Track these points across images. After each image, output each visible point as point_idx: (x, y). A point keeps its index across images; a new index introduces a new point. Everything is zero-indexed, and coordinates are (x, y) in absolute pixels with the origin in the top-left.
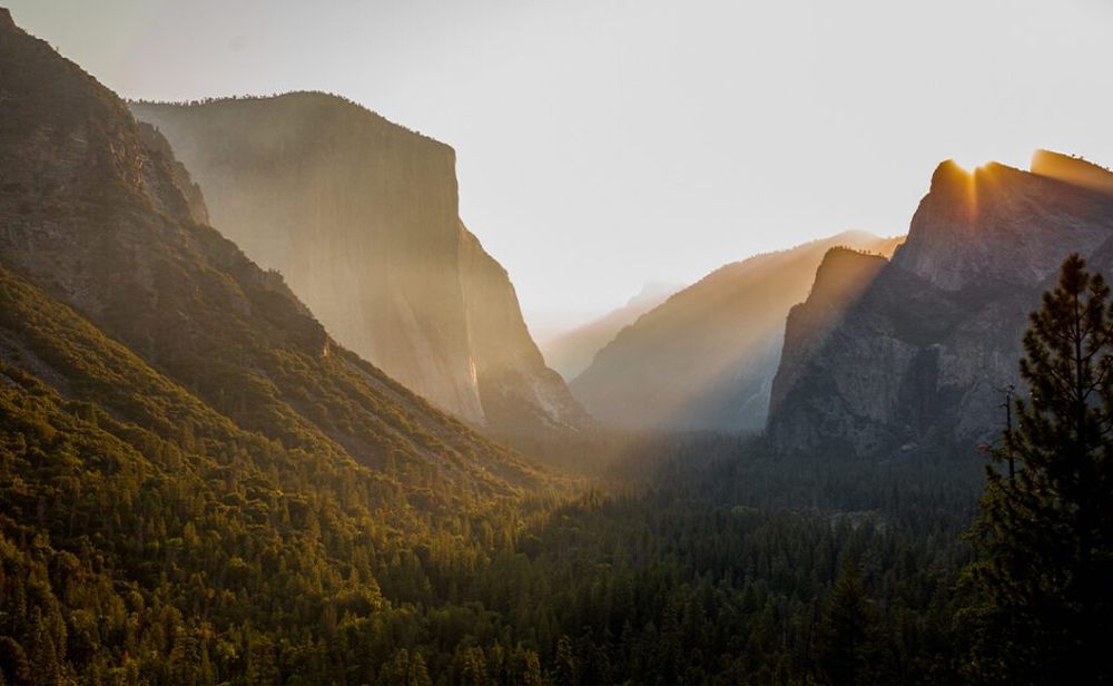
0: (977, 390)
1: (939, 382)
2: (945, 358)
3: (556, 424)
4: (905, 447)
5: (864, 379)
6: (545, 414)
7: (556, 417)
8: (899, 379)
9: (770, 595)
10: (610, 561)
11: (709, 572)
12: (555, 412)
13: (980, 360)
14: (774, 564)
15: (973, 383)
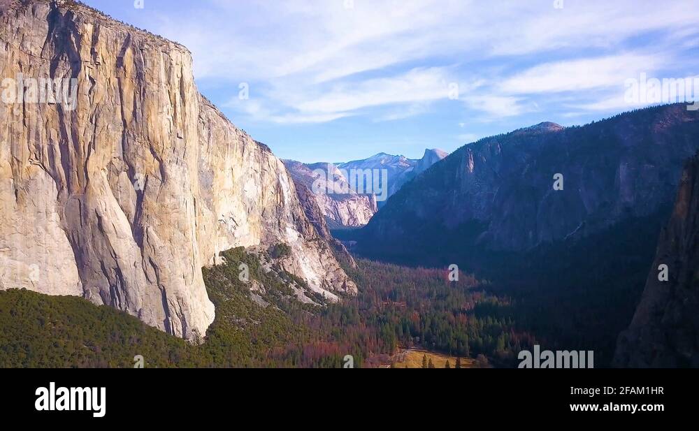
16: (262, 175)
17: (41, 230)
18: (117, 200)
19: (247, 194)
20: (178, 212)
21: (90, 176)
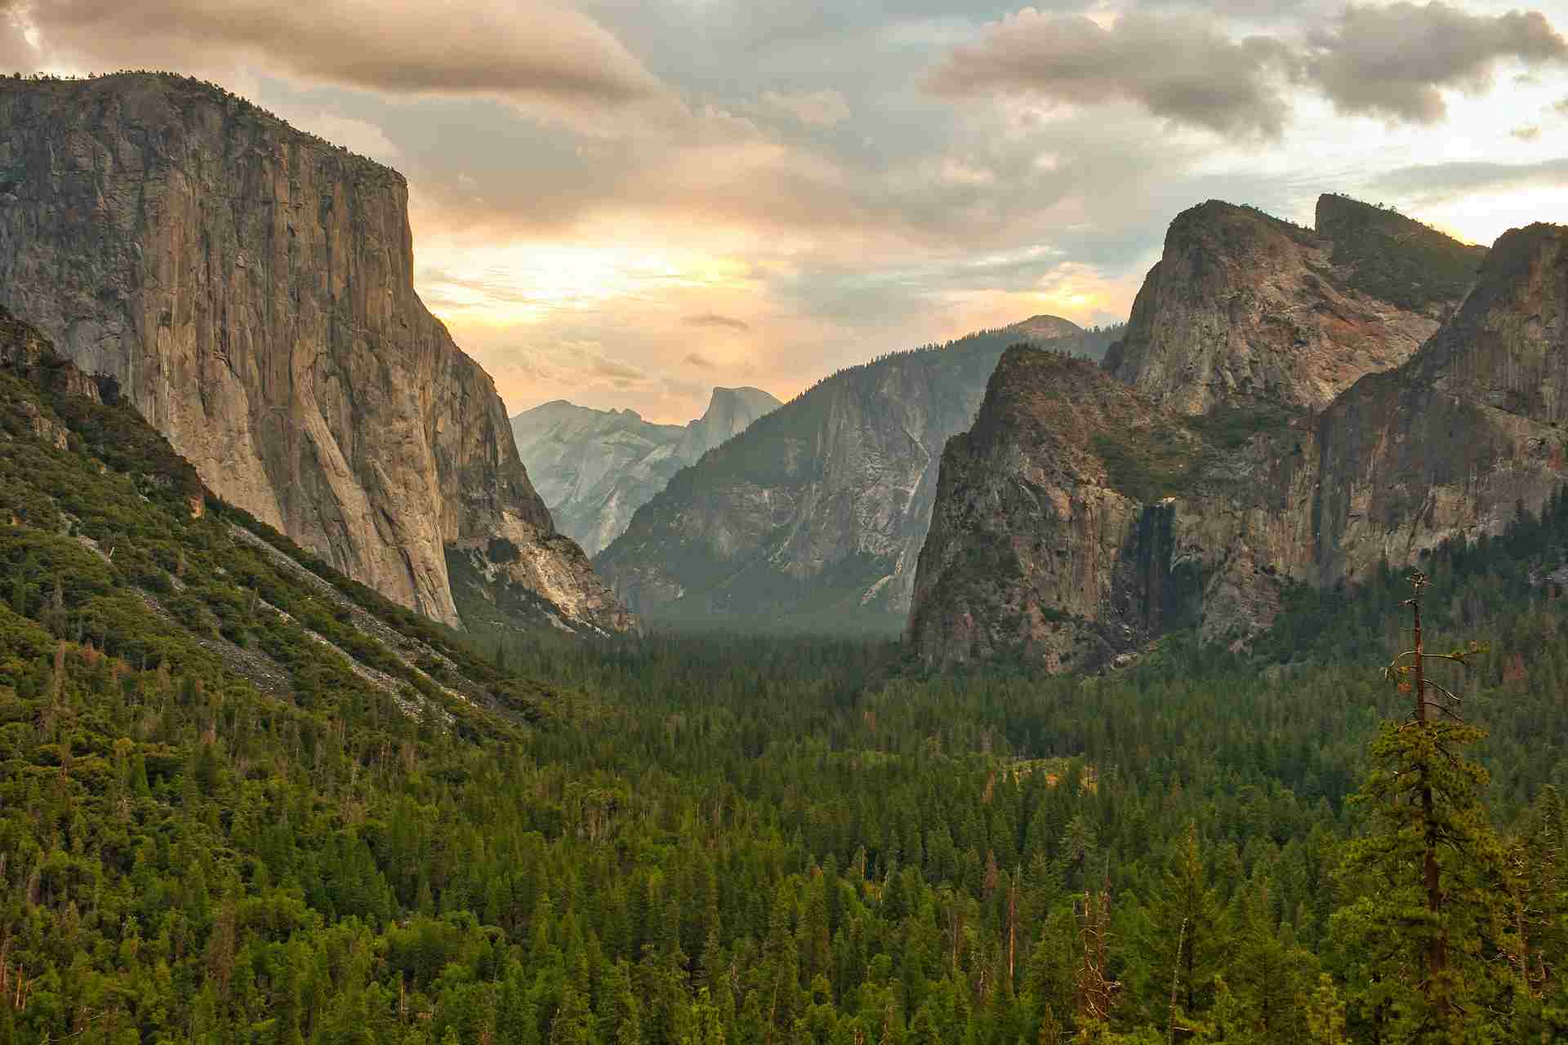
0: (1230, 569)
1: (1174, 558)
2: (1184, 521)
3: (572, 624)
4: (1121, 658)
5: (1059, 553)
6: (555, 609)
7: (573, 612)
8: (1113, 551)
9: (927, 889)
10: (675, 841)
11: (831, 856)
12: (571, 606)
13: (1236, 521)
14: (931, 842)
15: (1226, 557)
16: (463, 403)
17: (237, 457)
18: (326, 419)
19: (440, 437)
20: (411, 443)
21: (295, 380)
